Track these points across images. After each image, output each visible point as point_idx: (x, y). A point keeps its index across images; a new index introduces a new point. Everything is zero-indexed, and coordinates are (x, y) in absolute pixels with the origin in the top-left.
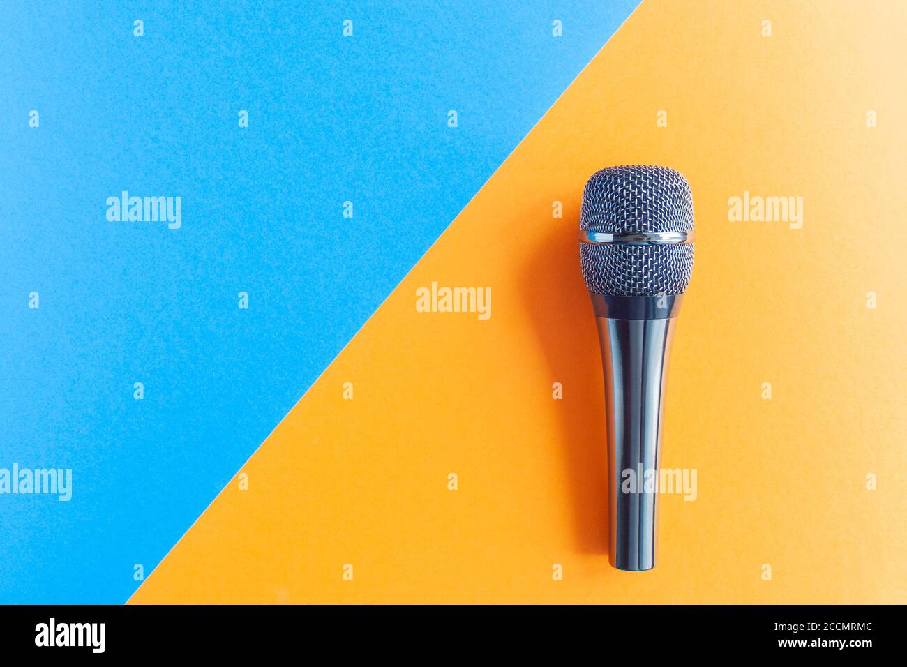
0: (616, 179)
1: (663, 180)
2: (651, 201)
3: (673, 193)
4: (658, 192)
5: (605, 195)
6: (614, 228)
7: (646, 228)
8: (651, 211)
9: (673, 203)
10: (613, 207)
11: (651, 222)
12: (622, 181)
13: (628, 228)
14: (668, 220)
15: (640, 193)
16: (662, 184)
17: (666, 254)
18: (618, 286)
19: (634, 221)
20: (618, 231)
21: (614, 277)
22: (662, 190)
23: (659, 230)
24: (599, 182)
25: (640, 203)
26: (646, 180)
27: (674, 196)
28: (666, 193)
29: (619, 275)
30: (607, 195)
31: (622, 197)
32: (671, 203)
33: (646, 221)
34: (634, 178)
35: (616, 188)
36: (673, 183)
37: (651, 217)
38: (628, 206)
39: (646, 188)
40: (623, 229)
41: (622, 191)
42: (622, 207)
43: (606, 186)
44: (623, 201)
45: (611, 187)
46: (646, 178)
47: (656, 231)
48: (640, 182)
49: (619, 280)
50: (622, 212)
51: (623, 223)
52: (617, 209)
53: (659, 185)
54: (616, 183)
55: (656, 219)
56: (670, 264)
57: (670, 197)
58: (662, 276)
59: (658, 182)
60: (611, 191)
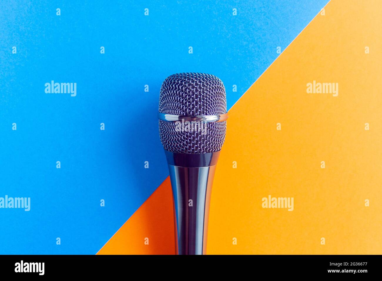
0: (181, 82)
1: (210, 83)
2: (203, 96)
3: (216, 91)
4: (207, 90)
5: (175, 91)
6: (181, 112)
7: (200, 112)
8: (203, 102)
9: (216, 97)
10: (180, 99)
11: (203, 109)
12: (185, 83)
13: (189, 112)
14: (213, 107)
15: (197, 91)
16: (210, 85)
17: (212, 128)
18: (183, 147)
19: (193, 108)
20: (183, 114)
21: (181, 142)
22: (210, 89)
23: (208, 113)
24: (171, 83)
25: (197, 97)
26: (200, 83)
27: (217, 93)
28: (212, 91)
29: (184, 141)
30: (176, 92)
31: (186, 93)
32: (215, 97)
33: (200, 108)
34: (193, 81)
35: (182, 88)
36: (216, 85)
37: (203, 105)
38: (189, 99)
39: (200, 88)
40: (186, 113)
41: (186, 89)
42: (186, 100)
43: (175, 86)
44: (187, 95)
45: (179, 87)
46: (200, 82)
47: (206, 114)
48: (197, 84)
49: (183, 144)
50: (186, 103)
51: (186, 109)
52: (183, 101)
53: (208, 86)
54: (182, 84)
55: (206, 107)
56: (214, 134)
57: (214, 93)
58: (210, 141)
59: (207, 84)
60: (179, 89)
